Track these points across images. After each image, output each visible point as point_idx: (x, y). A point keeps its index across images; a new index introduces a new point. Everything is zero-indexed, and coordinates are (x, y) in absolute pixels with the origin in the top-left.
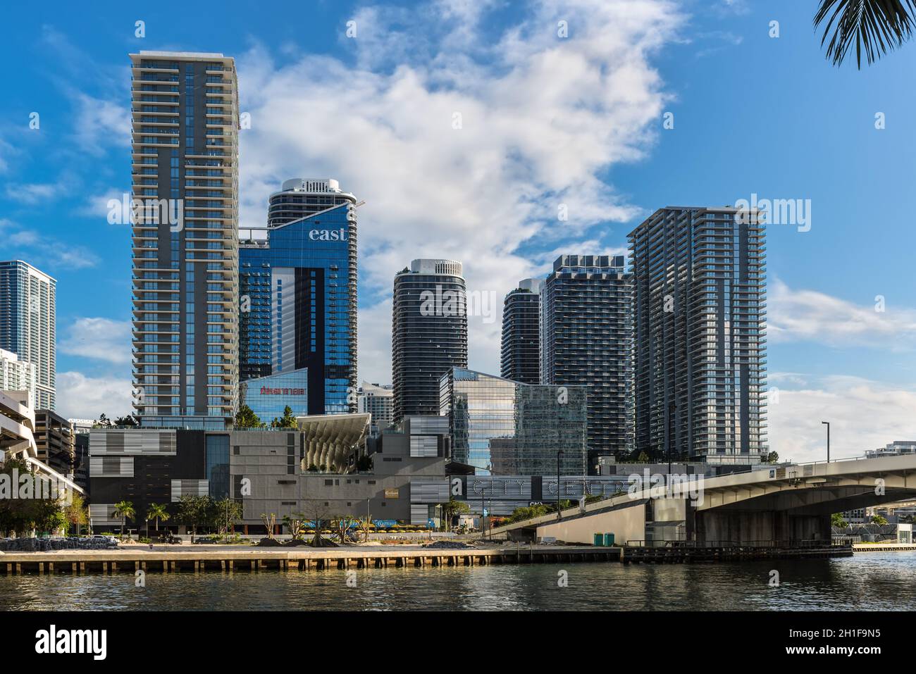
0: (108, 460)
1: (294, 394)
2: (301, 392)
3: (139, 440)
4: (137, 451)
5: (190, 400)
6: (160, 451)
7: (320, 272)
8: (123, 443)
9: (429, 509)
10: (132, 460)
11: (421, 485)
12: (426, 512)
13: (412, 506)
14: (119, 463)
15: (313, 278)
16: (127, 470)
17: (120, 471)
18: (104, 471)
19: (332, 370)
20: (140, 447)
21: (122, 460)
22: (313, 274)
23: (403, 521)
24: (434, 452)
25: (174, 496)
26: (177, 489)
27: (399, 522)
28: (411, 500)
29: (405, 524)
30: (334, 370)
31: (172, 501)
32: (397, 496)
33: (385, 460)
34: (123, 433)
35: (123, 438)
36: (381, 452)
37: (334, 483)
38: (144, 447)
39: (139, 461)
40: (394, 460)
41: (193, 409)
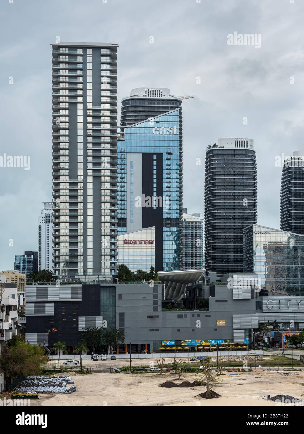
0: (37, 305)
1: (146, 244)
2: (150, 242)
3: (58, 292)
4: (57, 299)
5: (90, 265)
6: (71, 298)
7: (160, 155)
8: (47, 294)
9: (245, 332)
10: (53, 304)
11: (240, 317)
12: (243, 334)
13: (234, 331)
14: (44, 307)
15: (155, 160)
16: (50, 311)
17: (45, 312)
18: (35, 312)
19: (168, 222)
20: (59, 296)
21: (47, 304)
22: (155, 157)
23: (228, 340)
24: (248, 296)
25: (81, 327)
26: (82, 323)
27: (225, 341)
28: (234, 327)
29: (229, 342)
30: (169, 222)
31: (79, 330)
32: (224, 325)
33: (217, 301)
34: (47, 287)
35: (47, 290)
36: (214, 296)
37: (183, 317)
38: (61, 296)
39: (58, 305)
40: (223, 301)
41: (92, 270)
